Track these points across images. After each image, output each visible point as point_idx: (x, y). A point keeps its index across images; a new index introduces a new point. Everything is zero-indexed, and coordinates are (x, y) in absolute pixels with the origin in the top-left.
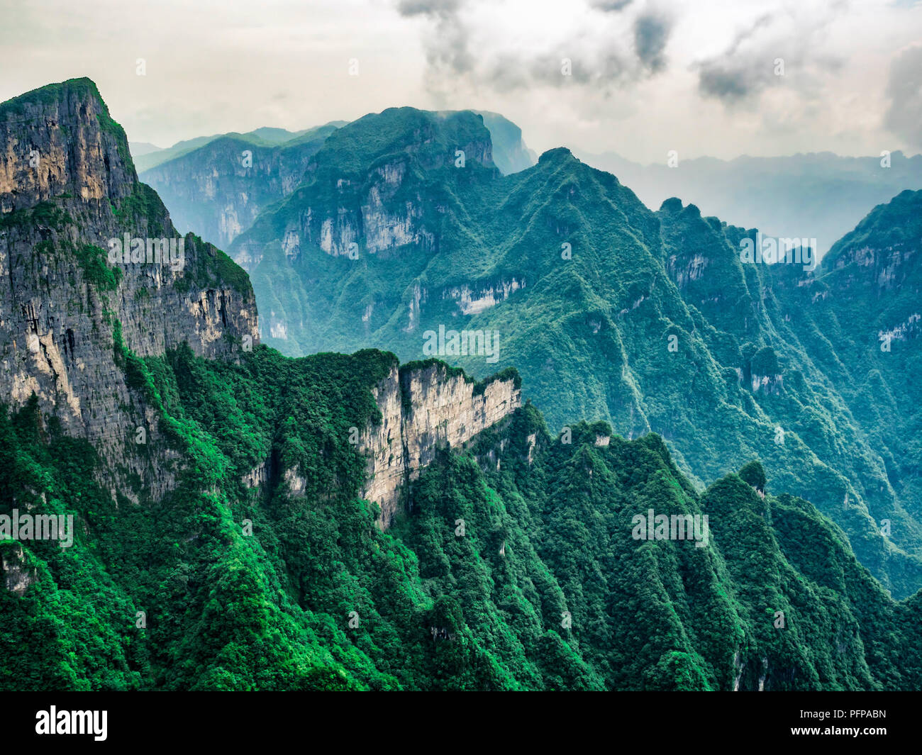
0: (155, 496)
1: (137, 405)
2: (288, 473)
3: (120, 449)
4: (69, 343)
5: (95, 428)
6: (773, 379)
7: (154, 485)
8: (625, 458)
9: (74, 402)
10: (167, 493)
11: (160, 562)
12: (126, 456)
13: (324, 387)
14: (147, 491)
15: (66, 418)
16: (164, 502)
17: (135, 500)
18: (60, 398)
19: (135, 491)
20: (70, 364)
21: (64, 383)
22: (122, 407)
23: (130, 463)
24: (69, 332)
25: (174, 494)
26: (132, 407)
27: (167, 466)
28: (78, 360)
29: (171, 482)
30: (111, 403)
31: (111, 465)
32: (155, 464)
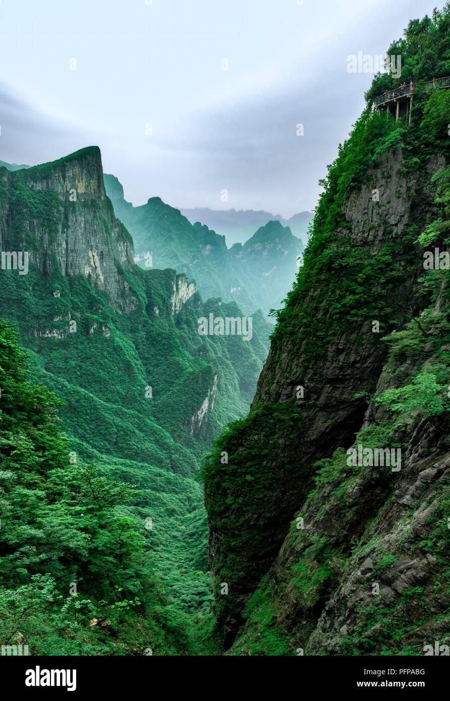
0: (127, 312)
1: (121, 281)
2: (155, 308)
3: (116, 295)
4: (102, 256)
5: (108, 288)
6: (237, 289)
7: (127, 308)
8: (226, 308)
9: (102, 278)
10: (132, 311)
11: (135, 332)
12: (118, 298)
13: (158, 281)
14: (124, 310)
15: (99, 283)
16: (130, 314)
17: (120, 313)
18: (97, 276)
19: (120, 310)
20: (101, 263)
21: (99, 271)
22: (116, 281)
23: (118, 300)
24: (102, 251)
25: (135, 312)
26: (119, 282)
27: (132, 302)
28: (104, 263)
29: (133, 307)
30: (113, 279)
31: (113, 301)
32: (127, 301)
